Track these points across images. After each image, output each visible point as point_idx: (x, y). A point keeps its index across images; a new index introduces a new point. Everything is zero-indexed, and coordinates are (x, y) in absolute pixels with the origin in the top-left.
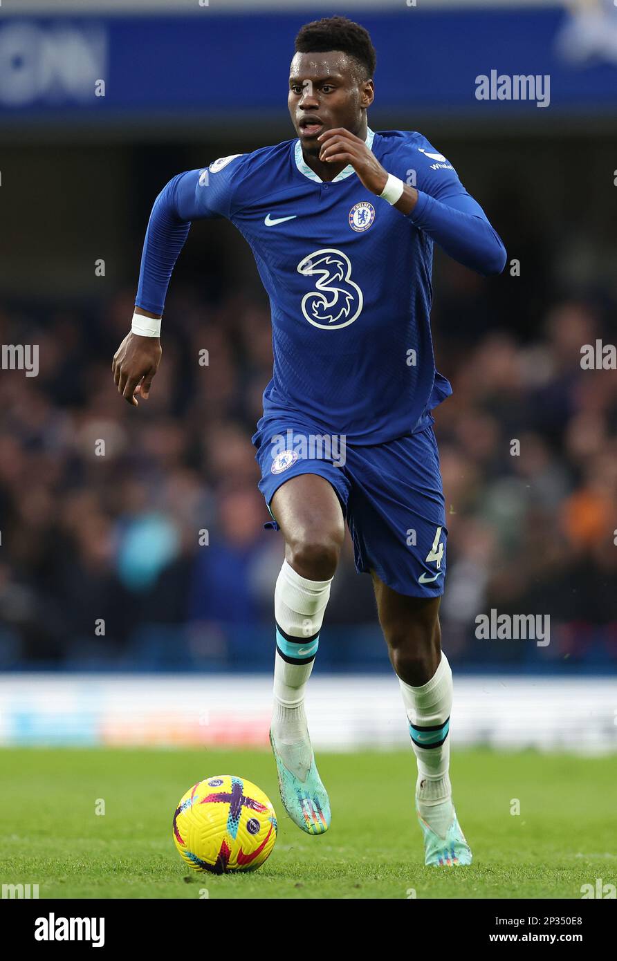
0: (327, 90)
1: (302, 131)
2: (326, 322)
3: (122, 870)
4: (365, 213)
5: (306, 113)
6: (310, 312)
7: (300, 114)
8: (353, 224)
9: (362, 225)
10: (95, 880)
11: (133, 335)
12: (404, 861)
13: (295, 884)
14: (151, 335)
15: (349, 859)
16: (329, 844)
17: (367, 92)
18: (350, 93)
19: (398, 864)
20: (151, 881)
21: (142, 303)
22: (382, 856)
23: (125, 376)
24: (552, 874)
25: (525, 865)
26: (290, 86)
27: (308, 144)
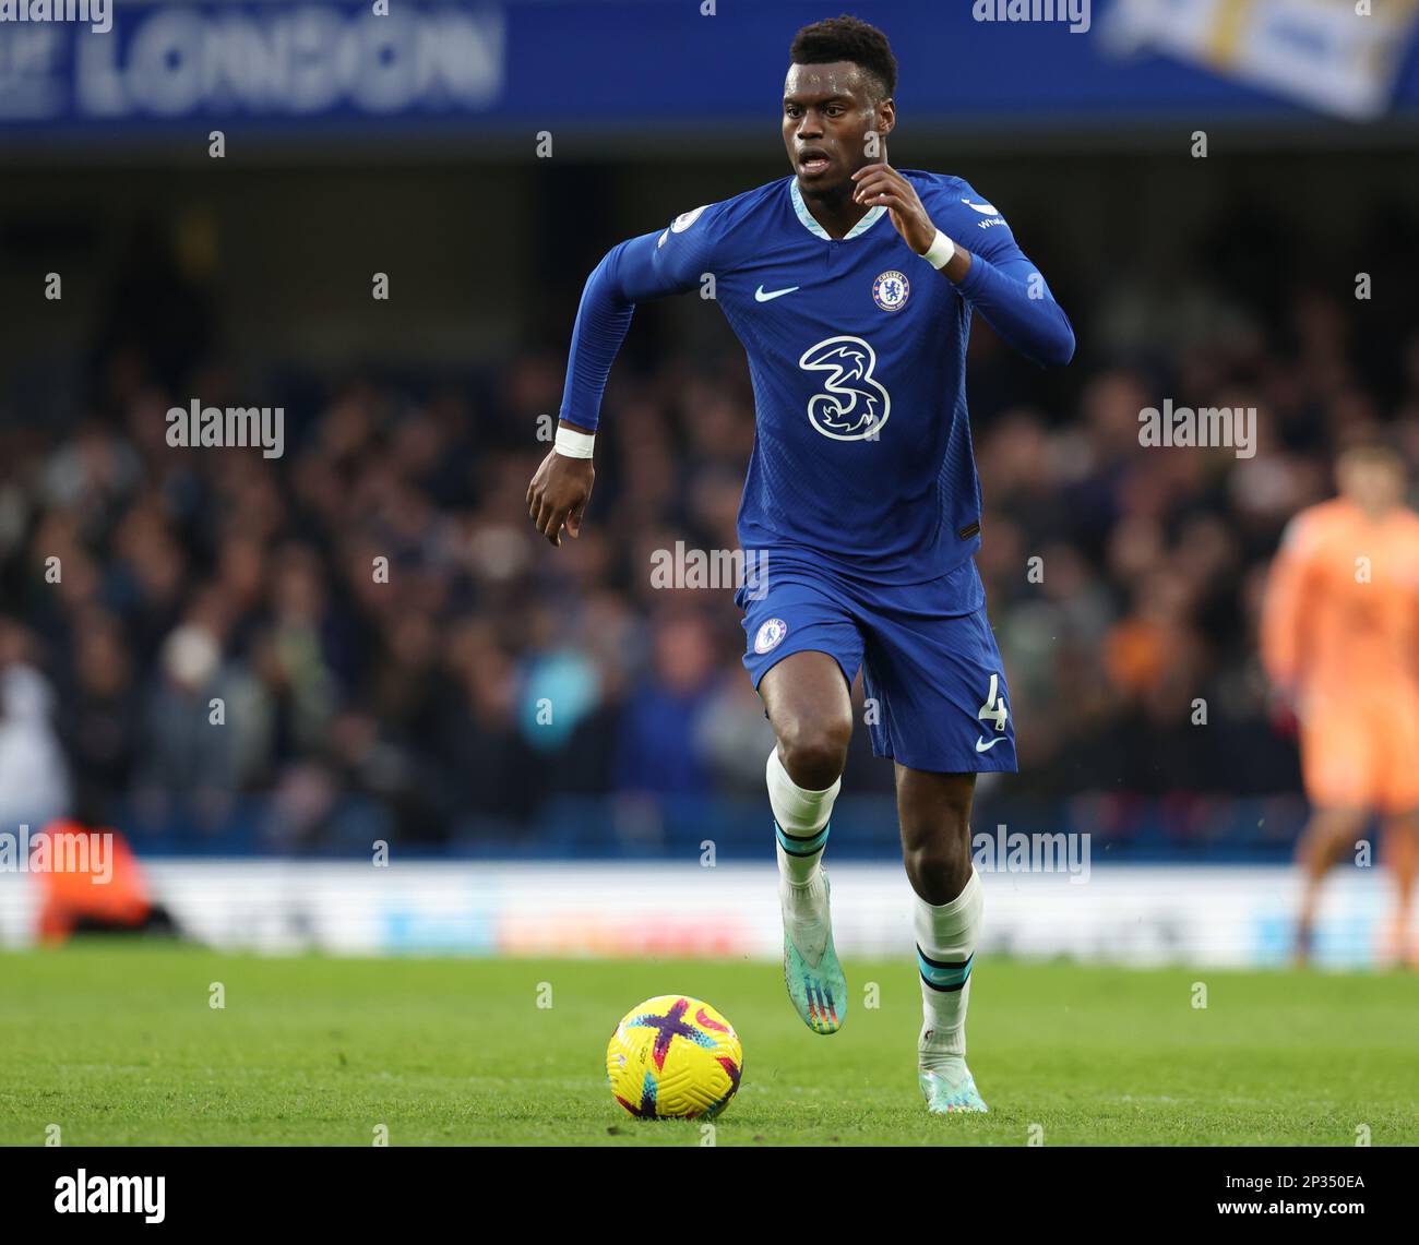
0: (833, 112)
1: (802, 169)
2: (842, 431)
3: (525, 1118)
4: (896, 286)
5: (807, 144)
6: (820, 417)
7: (799, 145)
8: (880, 301)
9: (893, 302)
10: (491, 1132)
11: (558, 456)
12: (898, 1106)
13: (754, 1135)
14: (582, 456)
15: (824, 1103)
16: (799, 1084)
17: (886, 115)
18: (863, 115)
19: (888, 1110)
20: (564, 1132)
21: (571, 415)
22: (869, 1100)
23: (549, 508)
24: (1091, 1122)
25: (1056, 1112)
26: (785, 108)
27: (809, 186)
